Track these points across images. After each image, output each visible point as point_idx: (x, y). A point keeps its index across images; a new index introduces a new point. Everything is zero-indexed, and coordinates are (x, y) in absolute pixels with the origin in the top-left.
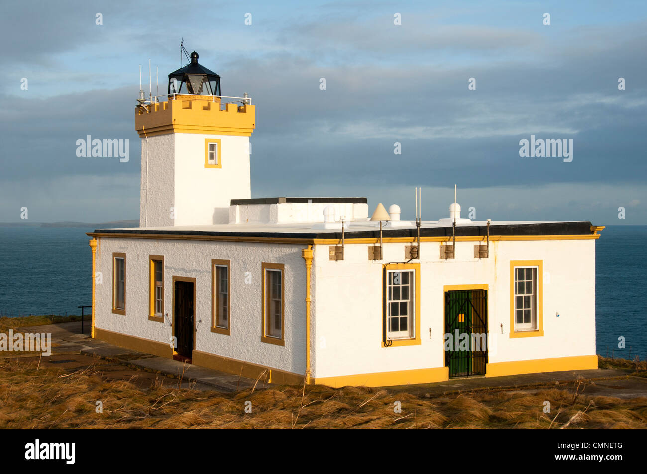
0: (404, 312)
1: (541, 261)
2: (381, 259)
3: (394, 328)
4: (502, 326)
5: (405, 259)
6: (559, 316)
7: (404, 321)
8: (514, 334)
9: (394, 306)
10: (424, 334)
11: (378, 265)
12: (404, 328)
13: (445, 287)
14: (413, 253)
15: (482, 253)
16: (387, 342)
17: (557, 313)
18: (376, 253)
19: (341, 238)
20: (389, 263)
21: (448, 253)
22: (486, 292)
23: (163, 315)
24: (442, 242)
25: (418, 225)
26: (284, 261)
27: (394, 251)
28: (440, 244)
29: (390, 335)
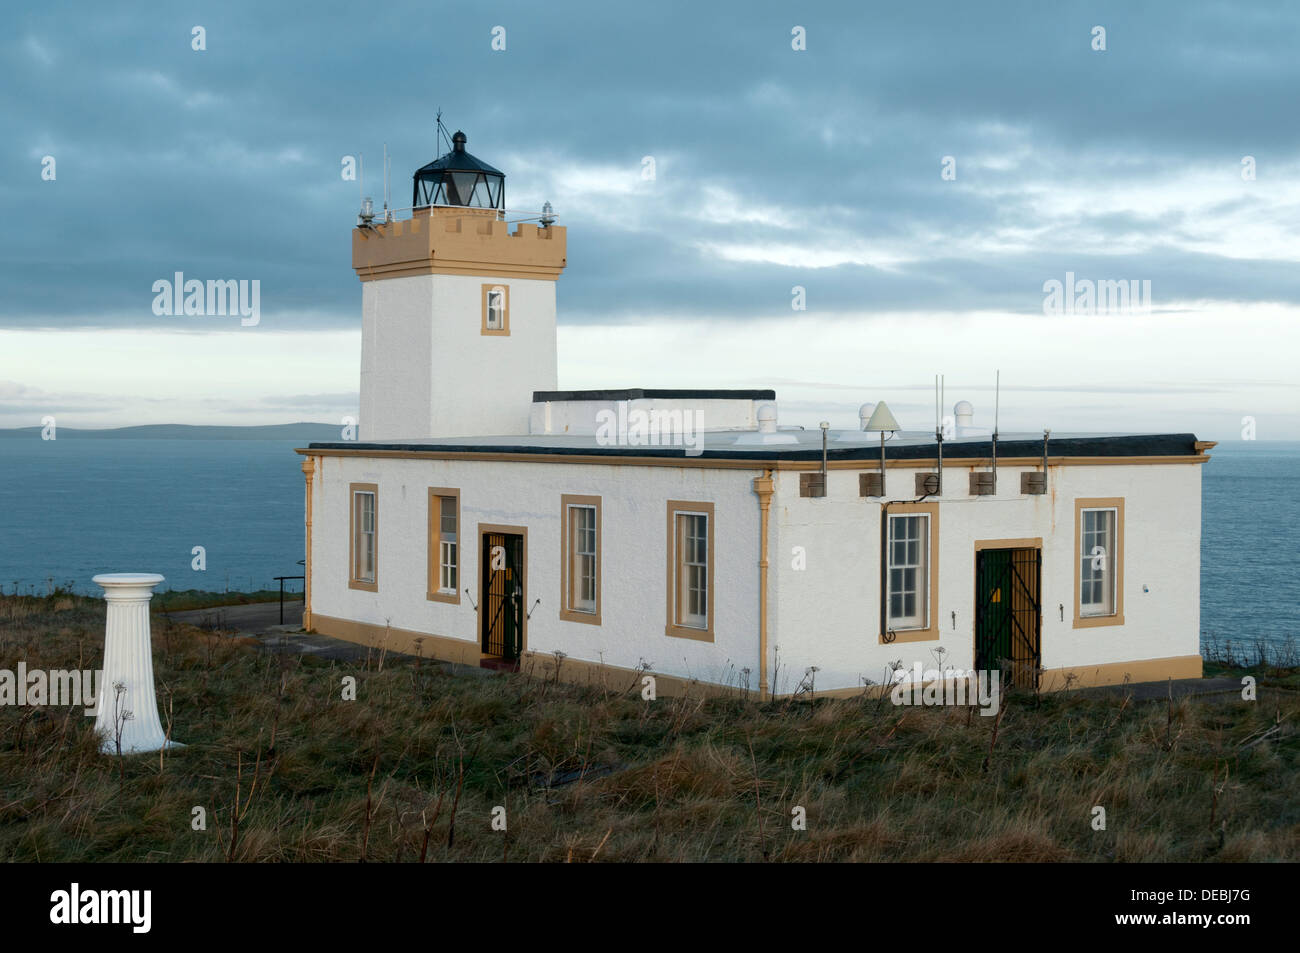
0: (910, 585)
1: (1122, 500)
2: (882, 495)
3: (896, 613)
4: (1062, 608)
5: (917, 494)
6: (1147, 591)
7: (910, 599)
8: (1081, 621)
9: (896, 574)
10: (944, 623)
11: (874, 506)
12: (910, 612)
13: (977, 542)
14: (929, 486)
15: (1033, 485)
16: (888, 636)
17: (1144, 587)
18: (872, 486)
19: (821, 459)
20: (891, 502)
21: (982, 486)
22: (1039, 551)
23: (458, 592)
24: (972, 467)
25: (940, 437)
26: (713, 499)
27: (901, 482)
28: (969, 470)
29: (893, 623)
